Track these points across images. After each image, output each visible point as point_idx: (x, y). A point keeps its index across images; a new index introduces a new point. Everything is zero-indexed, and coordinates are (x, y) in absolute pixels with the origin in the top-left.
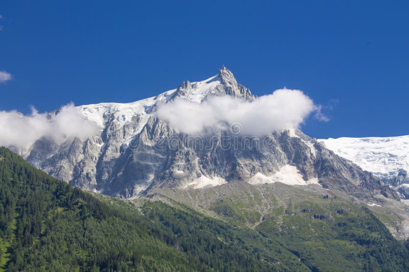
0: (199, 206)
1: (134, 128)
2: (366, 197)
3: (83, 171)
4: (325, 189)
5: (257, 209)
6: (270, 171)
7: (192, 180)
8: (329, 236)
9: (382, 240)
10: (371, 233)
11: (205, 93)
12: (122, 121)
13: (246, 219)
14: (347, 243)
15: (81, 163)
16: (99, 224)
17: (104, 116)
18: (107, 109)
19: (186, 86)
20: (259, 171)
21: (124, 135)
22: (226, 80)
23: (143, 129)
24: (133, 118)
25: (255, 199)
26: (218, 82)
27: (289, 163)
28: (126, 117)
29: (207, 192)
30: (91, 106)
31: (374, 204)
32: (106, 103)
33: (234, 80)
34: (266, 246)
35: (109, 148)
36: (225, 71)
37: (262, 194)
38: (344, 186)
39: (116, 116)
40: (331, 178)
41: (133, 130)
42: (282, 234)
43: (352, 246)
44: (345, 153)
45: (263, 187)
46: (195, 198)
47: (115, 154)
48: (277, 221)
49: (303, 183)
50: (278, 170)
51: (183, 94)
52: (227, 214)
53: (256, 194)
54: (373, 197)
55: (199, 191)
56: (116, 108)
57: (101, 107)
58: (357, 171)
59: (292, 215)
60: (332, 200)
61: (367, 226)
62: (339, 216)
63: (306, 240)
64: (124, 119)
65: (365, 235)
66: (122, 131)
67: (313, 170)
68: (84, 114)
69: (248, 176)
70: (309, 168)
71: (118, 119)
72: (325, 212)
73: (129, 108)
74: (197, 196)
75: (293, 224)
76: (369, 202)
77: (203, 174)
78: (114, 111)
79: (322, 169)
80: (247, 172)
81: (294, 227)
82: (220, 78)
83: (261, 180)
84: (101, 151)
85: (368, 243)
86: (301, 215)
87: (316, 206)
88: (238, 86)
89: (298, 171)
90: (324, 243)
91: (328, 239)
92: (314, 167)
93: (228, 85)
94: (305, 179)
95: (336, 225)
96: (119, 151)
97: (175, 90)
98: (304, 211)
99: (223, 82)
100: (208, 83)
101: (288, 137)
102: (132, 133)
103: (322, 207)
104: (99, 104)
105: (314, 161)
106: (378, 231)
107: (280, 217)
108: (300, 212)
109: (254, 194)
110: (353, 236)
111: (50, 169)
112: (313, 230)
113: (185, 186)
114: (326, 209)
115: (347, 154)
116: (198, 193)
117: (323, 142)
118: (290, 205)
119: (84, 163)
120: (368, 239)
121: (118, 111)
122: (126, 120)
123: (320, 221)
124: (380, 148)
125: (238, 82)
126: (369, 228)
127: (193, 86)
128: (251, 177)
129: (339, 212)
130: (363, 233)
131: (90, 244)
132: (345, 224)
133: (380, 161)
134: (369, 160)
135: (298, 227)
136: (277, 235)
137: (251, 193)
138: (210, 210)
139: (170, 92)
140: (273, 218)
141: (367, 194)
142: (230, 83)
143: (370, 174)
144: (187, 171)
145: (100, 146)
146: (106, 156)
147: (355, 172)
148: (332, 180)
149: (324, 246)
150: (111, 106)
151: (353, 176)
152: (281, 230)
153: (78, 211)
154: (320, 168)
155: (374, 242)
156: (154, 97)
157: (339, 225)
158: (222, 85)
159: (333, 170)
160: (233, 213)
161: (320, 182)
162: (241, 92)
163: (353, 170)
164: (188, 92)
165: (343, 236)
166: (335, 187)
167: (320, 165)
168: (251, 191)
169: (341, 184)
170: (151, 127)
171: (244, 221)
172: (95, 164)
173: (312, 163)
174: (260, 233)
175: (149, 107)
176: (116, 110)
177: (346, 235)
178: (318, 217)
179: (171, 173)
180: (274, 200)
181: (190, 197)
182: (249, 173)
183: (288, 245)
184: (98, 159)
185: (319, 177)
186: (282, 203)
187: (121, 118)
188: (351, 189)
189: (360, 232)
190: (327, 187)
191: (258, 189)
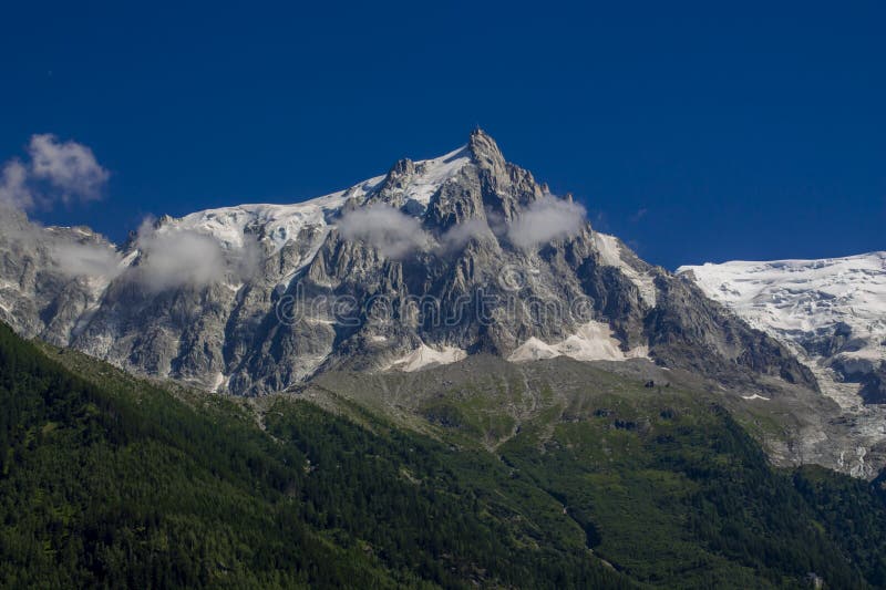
0: (397, 406)
1: (302, 253)
2: (741, 382)
3: (197, 339)
4: (659, 367)
5: (510, 411)
6: (556, 333)
7: (403, 354)
8: (636, 463)
9: (734, 469)
10: (715, 456)
11: (440, 181)
12: (279, 240)
13: (484, 431)
14: (667, 475)
15: (197, 324)
16: (112, 455)
17: (246, 230)
18: (251, 217)
19: (404, 168)
20: (535, 335)
21: (282, 267)
22: (482, 155)
23: (316, 257)
24: (301, 233)
25: (510, 391)
26: (467, 160)
27: (595, 318)
28: (288, 232)
29: (419, 378)
30: (222, 211)
31: (755, 396)
32: (250, 205)
33: (499, 156)
34: (502, 485)
35: (250, 294)
36: (481, 138)
37: (526, 380)
38: (698, 361)
39: (268, 230)
40: (674, 345)
41: (299, 258)
42: (545, 459)
43: (677, 482)
44: (734, 293)
45: (530, 368)
46: (392, 391)
47: (261, 304)
48: (541, 434)
49: (619, 356)
50: (573, 332)
51: (399, 186)
52: (447, 422)
53: (514, 381)
54: (754, 382)
55: (404, 377)
56: (270, 213)
57: (242, 214)
58: (737, 329)
59: (575, 421)
60: (660, 391)
61: (710, 443)
62: (662, 421)
63: (588, 472)
64: (284, 236)
65: (703, 459)
66: (277, 259)
67: (641, 329)
68: (208, 228)
69: (512, 344)
70: (633, 326)
71: (271, 236)
72: (636, 415)
73: (296, 214)
74: (399, 387)
75: (571, 440)
76: (746, 393)
77: (425, 342)
78: (265, 219)
79: (657, 330)
80: (510, 336)
81: (570, 446)
82: (470, 152)
83: (535, 353)
84: (237, 299)
85: (705, 475)
86: (592, 421)
87: (623, 402)
88: (507, 166)
89: (613, 333)
90: (623, 477)
91: (633, 469)
92: (642, 324)
93: (486, 165)
94: (624, 348)
95: (653, 440)
96: (269, 299)
97: (384, 177)
98: (598, 413)
99: (475, 161)
100: (447, 161)
101: (595, 266)
102: (296, 264)
103: (634, 405)
104: (237, 207)
105: (645, 312)
106: (732, 451)
107: (550, 427)
108: (589, 416)
109: (510, 381)
110: (682, 461)
111: (135, 335)
112: (606, 450)
113: (386, 366)
114: (641, 410)
115: (738, 293)
116: (403, 381)
117: (691, 272)
118: (575, 402)
119: (201, 324)
120: (706, 467)
121: (273, 220)
122: (287, 238)
123: (624, 432)
124: (804, 281)
125: (507, 159)
126: (714, 447)
127: (417, 169)
128: (517, 347)
129: (663, 415)
130: (700, 456)
131: (84, 494)
132: (670, 439)
133: (801, 307)
134: (779, 305)
135: (578, 445)
136: (535, 461)
137: (503, 378)
138: (416, 413)
139: (374, 182)
140: (536, 429)
141: (744, 376)
142: (490, 162)
143: (764, 335)
144: (392, 337)
145: (236, 289)
146: (245, 309)
147: (733, 331)
148: (674, 350)
149: (621, 483)
150: (259, 210)
151: (729, 339)
152: (543, 451)
153: (83, 428)
154: (653, 326)
155: (717, 475)
156: (344, 192)
157: (660, 440)
158: (473, 165)
159: (678, 330)
160: (459, 419)
161: (651, 354)
162: (512, 178)
163: (732, 327)
164: (408, 180)
165: (662, 463)
166: (680, 363)
167: (654, 321)
168: (505, 375)
169: (691, 357)
170: (332, 251)
171: (479, 435)
172: (224, 325)
173: (641, 316)
174: (503, 458)
175: (332, 211)
176: (268, 218)
177: (668, 459)
178: (622, 425)
179: (362, 341)
180: (548, 392)
181: (385, 388)
182: (514, 338)
183: (550, 482)
184: (228, 315)
185: (651, 345)
186: (560, 397)
187: (277, 233)
188: (713, 365)
189: (694, 454)
190: (663, 364)
191: (521, 370)
